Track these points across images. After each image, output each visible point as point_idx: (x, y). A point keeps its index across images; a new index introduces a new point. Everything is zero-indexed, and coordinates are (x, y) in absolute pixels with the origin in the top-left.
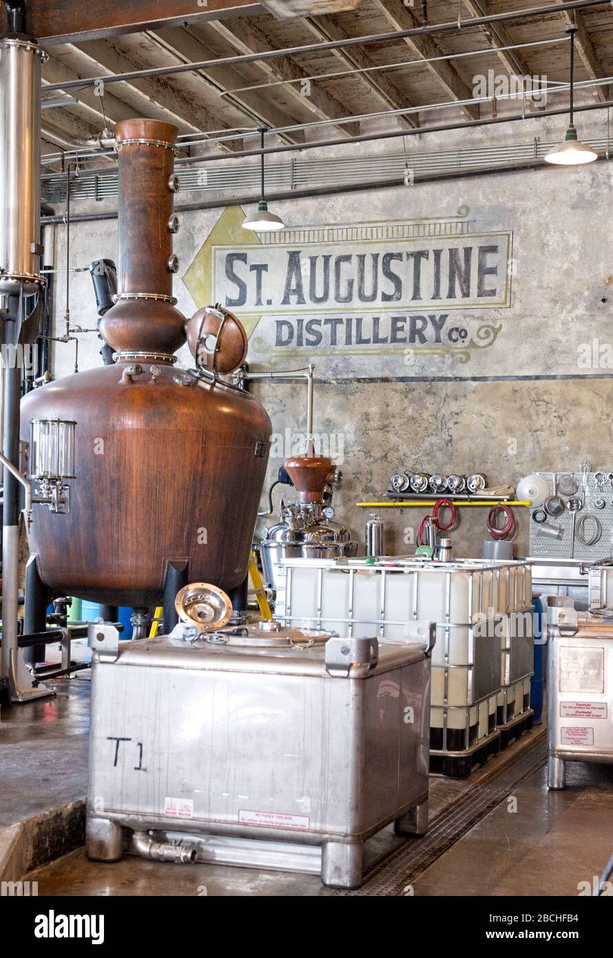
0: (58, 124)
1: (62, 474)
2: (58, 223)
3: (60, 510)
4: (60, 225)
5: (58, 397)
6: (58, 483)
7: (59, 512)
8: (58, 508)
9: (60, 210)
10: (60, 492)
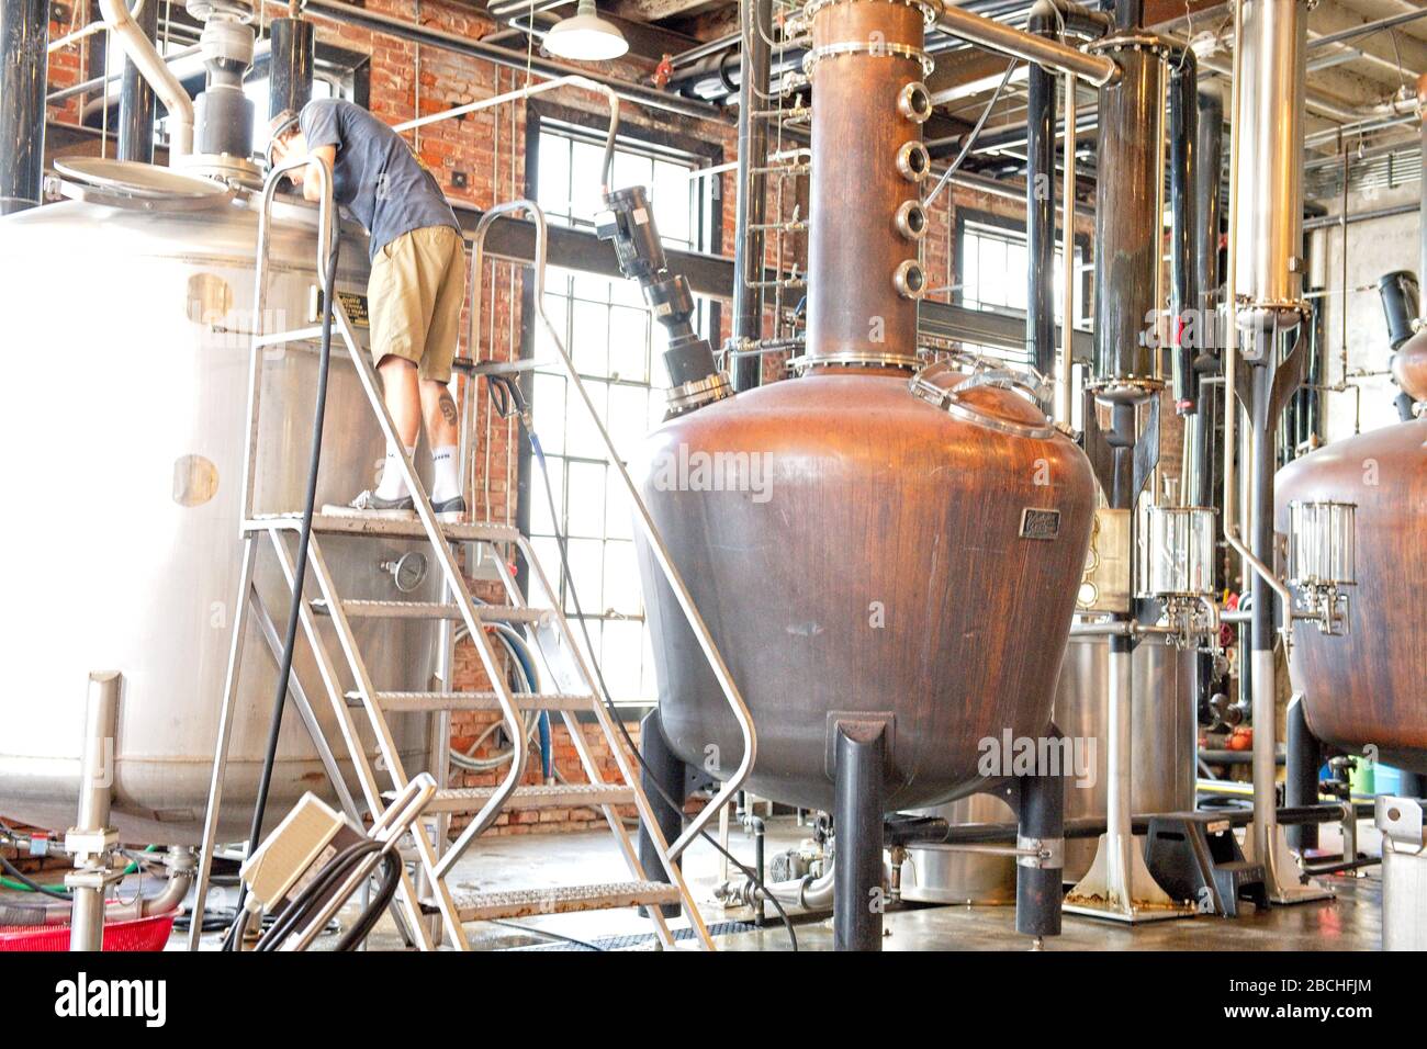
0: (1332, 90)
1: (1336, 579)
2: (1332, 225)
3: (1334, 630)
4: (1335, 228)
5: (1331, 469)
6: (1331, 591)
7: (1333, 633)
8: (1331, 628)
9: (1335, 208)
10: (1334, 604)
